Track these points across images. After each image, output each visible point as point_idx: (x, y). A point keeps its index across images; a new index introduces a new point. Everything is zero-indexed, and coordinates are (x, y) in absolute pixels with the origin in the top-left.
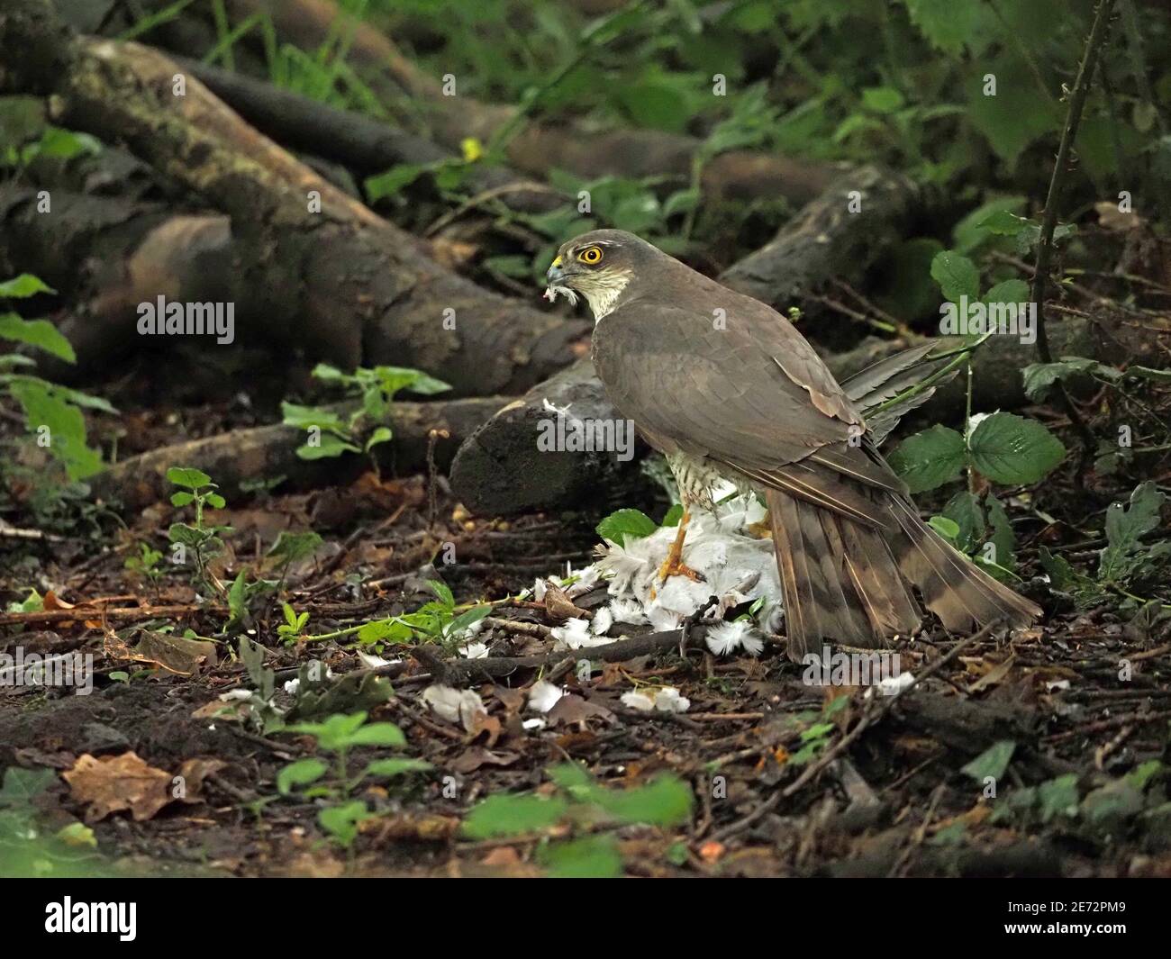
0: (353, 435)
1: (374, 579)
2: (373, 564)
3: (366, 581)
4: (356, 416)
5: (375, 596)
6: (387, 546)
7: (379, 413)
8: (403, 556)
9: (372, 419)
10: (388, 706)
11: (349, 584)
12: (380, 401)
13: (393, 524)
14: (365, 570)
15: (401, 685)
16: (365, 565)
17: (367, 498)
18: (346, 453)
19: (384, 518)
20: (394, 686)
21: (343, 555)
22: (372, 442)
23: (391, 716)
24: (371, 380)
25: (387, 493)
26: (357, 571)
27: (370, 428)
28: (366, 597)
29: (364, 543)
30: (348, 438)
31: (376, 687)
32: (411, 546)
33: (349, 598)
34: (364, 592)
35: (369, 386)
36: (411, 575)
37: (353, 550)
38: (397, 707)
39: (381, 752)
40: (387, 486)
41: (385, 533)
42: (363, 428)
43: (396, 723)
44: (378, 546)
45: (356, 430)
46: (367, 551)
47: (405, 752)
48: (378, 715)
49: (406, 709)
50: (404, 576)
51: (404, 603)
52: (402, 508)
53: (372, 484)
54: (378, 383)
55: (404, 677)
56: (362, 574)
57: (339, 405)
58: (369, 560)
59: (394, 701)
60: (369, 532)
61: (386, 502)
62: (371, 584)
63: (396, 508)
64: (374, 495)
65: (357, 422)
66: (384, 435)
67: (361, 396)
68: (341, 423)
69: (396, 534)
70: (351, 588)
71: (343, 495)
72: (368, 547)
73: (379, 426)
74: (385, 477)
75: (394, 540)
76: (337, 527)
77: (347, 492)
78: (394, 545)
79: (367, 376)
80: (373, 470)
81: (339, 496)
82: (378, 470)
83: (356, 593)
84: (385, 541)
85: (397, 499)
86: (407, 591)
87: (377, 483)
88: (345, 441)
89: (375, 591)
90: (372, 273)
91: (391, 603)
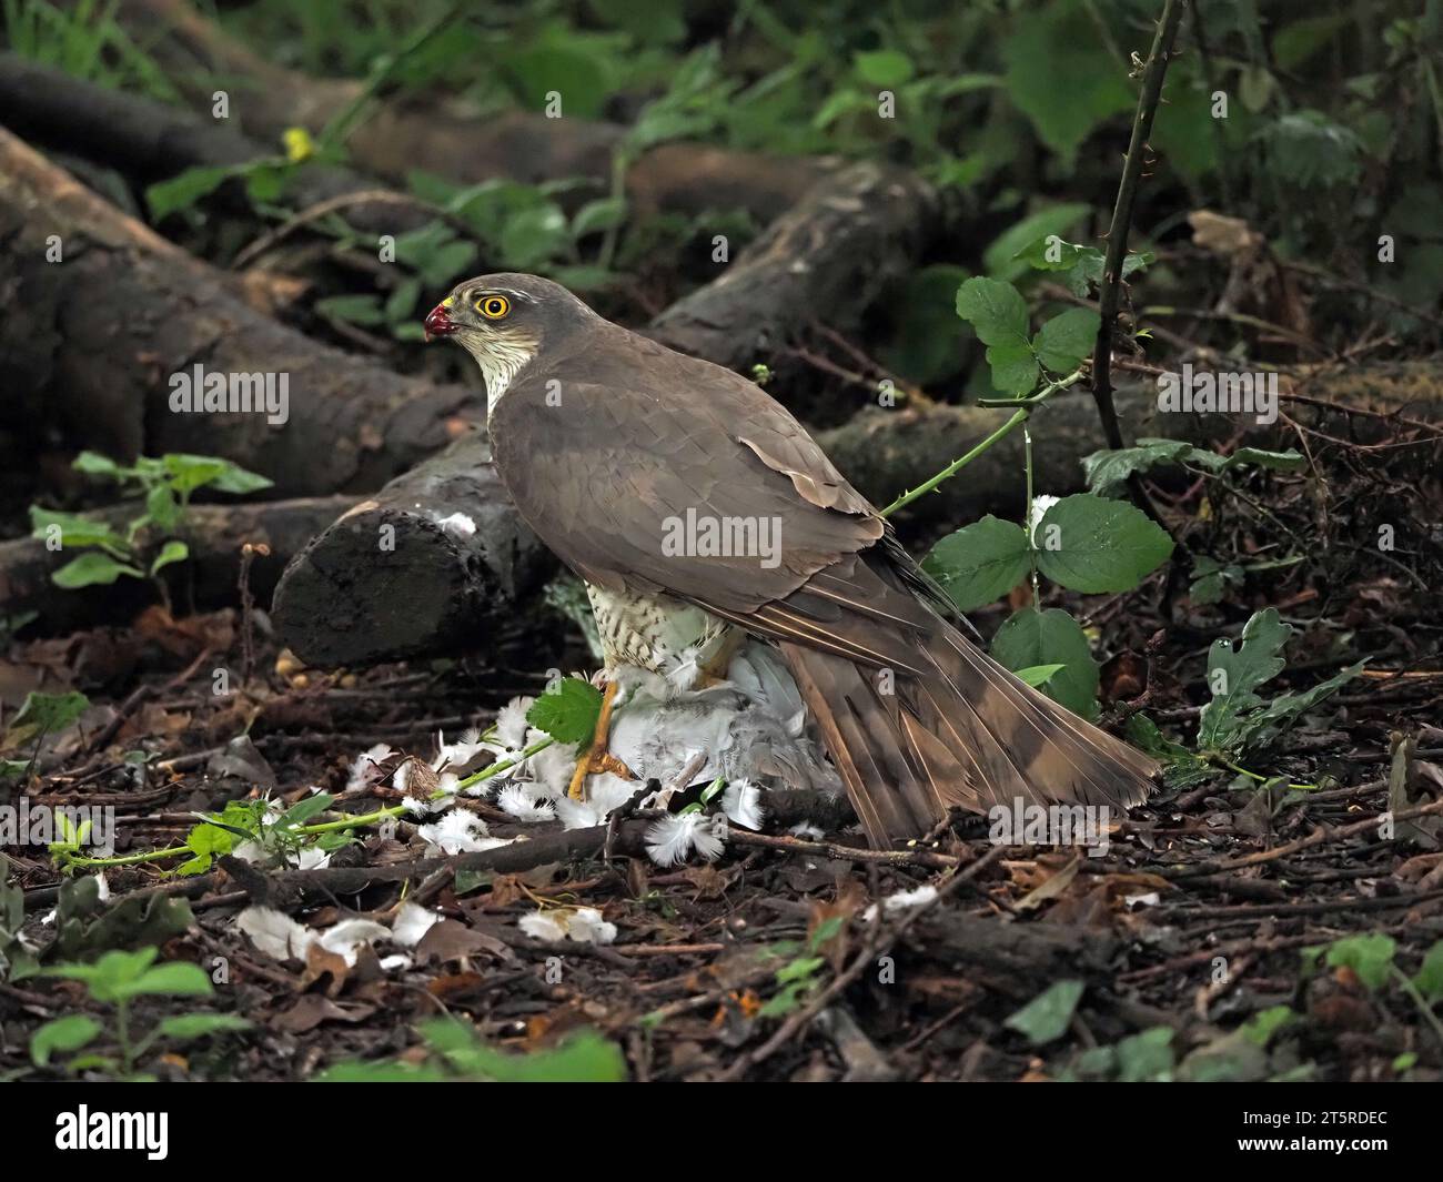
0: (131, 552)
1: (164, 757)
2: (163, 736)
3: (154, 761)
4: (135, 525)
5: (166, 783)
6: (183, 710)
7: (169, 521)
8: (205, 724)
9: (160, 529)
10: (187, 939)
11: (129, 765)
12: (171, 505)
13: (192, 679)
14: (152, 745)
15: (207, 908)
16: (151, 738)
17: (151, 642)
18: (123, 577)
19: (179, 670)
20: (195, 911)
21: (120, 723)
22: (160, 562)
23: (192, 953)
24: (157, 474)
25: (182, 635)
26: (140, 747)
27: (157, 541)
28: (153, 783)
29: (148, 706)
30: (126, 557)
31: (169, 911)
32: (217, 709)
33: (129, 785)
34: (151, 777)
35: (155, 482)
36: (218, 751)
37: (134, 717)
38: (200, 940)
39: (177, 1005)
40: (182, 626)
41: (180, 691)
42: (146, 543)
43: (199, 962)
44: (170, 711)
45: (136, 545)
46: (154, 717)
47: (212, 1003)
48: (173, 952)
49: (212, 943)
50: (207, 753)
51: (208, 792)
52: (203, 657)
53: (161, 622)
54: (167, 477)
55: (209, 897)
56: (147, 752)
57: (113, 510)
58: (157, 731)
59: (194, 931)
60: (157, 691)
61: (180, 648)
62: (161, 765)
63: (193, 656)
64: (164, 639)
65: (138, 534)
66: (178, 552)
67: (143, 497)
68: (114, 536)
69: (195, 693)
70: (132, 771)
71: (120, 639)
72: (156, 712)
73: (169, 539)
74: (179, 613)
75: (192, 703)
76: (111, 683)
77: (124, 635)
78: (193, 709)
79: (152, 469)
80: (160, 602)
81: (113, 639)
82: (168, 603)
83: (139, 778)
84: (180, 703)
85: (199, 643)
86: (212, 774)
87: (168, 621)
88: (120, 561)
89: (165, 774)
90: (155, 322)
91: (189, 793)
